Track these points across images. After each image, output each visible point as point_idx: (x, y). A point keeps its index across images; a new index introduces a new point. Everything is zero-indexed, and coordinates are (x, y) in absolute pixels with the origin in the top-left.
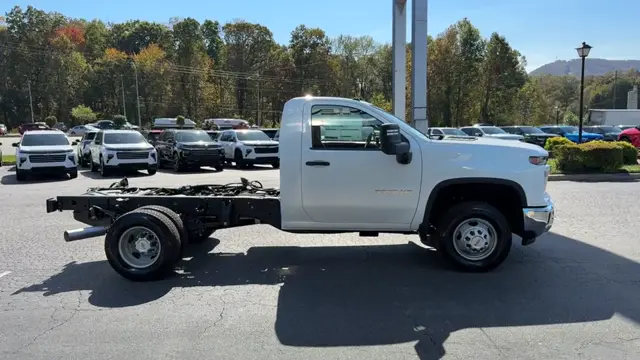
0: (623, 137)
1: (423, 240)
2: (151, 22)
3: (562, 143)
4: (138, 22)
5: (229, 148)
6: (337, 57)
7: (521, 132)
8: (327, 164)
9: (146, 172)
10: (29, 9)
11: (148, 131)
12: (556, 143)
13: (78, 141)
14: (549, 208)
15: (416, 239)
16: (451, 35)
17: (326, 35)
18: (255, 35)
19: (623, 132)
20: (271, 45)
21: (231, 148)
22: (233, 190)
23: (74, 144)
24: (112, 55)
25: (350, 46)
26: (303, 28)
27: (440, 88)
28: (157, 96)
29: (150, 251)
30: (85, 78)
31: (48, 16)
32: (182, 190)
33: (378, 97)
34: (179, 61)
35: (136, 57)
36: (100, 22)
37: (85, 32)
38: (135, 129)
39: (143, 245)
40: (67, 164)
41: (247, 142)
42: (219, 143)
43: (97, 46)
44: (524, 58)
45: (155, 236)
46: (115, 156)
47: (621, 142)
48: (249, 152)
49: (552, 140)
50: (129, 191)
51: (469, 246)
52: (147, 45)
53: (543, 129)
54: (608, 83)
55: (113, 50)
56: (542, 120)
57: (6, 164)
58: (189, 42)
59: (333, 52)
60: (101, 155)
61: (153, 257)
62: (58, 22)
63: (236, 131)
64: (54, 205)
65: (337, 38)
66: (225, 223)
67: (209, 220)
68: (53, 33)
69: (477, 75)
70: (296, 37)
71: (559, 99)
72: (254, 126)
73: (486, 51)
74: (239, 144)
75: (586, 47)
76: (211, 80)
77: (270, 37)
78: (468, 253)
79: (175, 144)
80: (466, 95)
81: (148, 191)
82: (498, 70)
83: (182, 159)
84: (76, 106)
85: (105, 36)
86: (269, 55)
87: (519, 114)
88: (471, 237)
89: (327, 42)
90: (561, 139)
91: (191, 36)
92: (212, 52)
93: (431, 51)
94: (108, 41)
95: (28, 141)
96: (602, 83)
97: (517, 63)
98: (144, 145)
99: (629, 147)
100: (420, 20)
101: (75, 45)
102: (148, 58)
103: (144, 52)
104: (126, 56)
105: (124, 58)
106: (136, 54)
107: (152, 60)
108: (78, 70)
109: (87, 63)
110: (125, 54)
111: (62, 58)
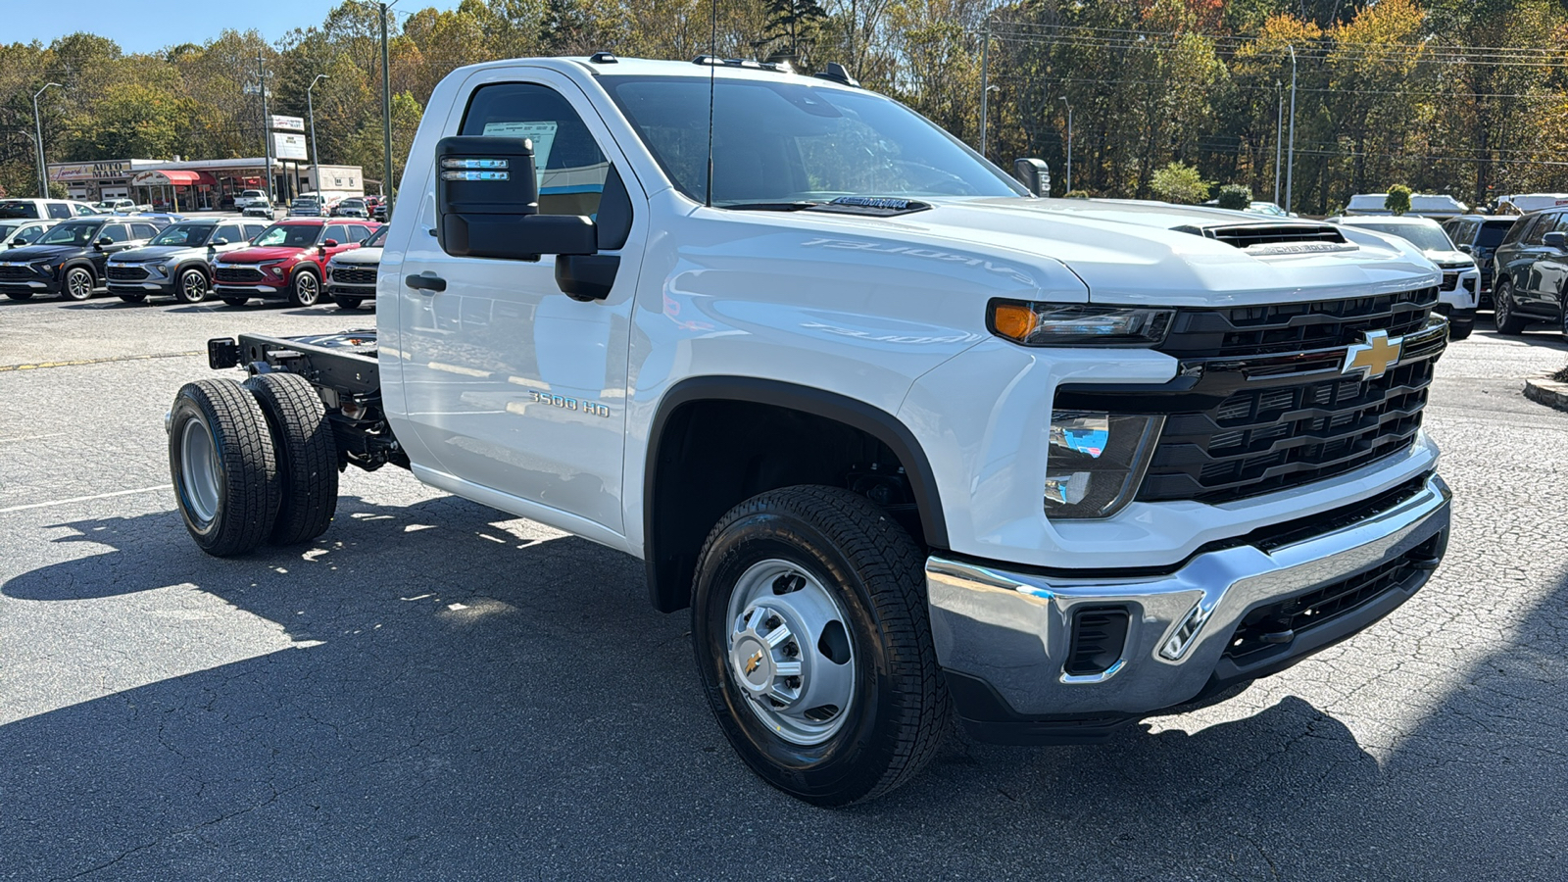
8: (441, 285)
24: (1284, 32)
34: (1466, 33)
35: (1342, 34)
55: (1285, 19)
84: (1163, 165)
101: (1195, 18)
102: (1377, 33)
103: (1366, 19)
104: (1317, 34)
105: (1313, 39)
106: (1344, 25)
107: (1386, 37)
108: (1193, 79)
109: (1215, 59)
110: (1315, 27)
111: (1158, 52)
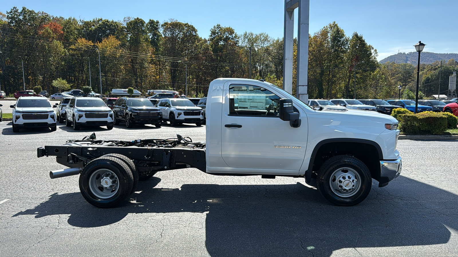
0: (447, 109)
1: (307, 182)
2: (110, 20)
3: (403, 112)
4: (101, 20)
5: (165, 111)
6: (242, 47)
7: (373, 104)
8: (240, 126)
9: (105, 127)
10: (24, 9)
11: (108, 98)
12: (399, 112)
13: (57, 104)
14: (398, 161)
15: (302, 181)
16: (324, 33)
17: (235, 32)
18: (185, 31)
19: (447, 105)
20: (196, 38)
21: (167, 111)
22: (171, 143)
23: (54, 107)
24: (83, 43)
25: (252, 40)
26: (218, 26)
27: (315, 71)
28: (114, 72)
29: (111, 186)
30: (63, 59)
31: (37, 14)
32: (135, 143)
33: (272, 77)
34: (130, 48)
35: (100, 45)
36: (74, 19)
37: (63, 26)
38: (98, 96)
39: (106, 182)
40: (49, 121)
41: (178, 107)
42: (159, 108)
43: (71, 37)
44: (376, 50)
45: (116, 176)
46: (84, 116)
47: (446, 113)
48: (179, 114)
49: (396, 110)
50: (96, 142)
51: (341, 186)
52: (107, 36)
53: (389, 102)
54: (435, 69)
55: (83, 40)
56: (388, 95)
57: (5, 120)
58: (137, 35)
59: (240, 44)
60: (74, 115)
61: (113, 191)
62: (45, 18)
63: (171, 99)
64: (43, 152)
65: (243, 34)
66: (166, 167)
67: (154, 165)
68: (41, 27)
69: (342, 62)
70: (213, 33)
71: (400, 80)
72: (183, 95)
73: (349, 45)
74: (173, 108)
75: (421, 44)
76: (152, 62)
77: (195, 32)
78: (340, 192)
79: (127, 108)
80: (334, 76)
81: (110, 143)
82: (358, 59)
83: (131, 119)
84: (55, 79)
85: (77, 29)
86: (195, 45)
87: (372, 91)
88: (343, 180)
89: (236, 37)
90: (403, 109)
91: (138, 30)
92: (154, 43)
93: (310, 45)
94: (80, 33)
95: (21, 104)
96: (431, 70)
97: (371, 54)
98: (105, 108)
99: (451, 117)
100: (304, 24)
101: (56, 36)
102: (108, 46)
103: (105, 42)
104: (92, 44)
105: (91, 46)
106: (100, 43)
107: (111, 47)
108: (58, 54)
109: (64, 48)
110: (91, 42)
111: (46, 45)
